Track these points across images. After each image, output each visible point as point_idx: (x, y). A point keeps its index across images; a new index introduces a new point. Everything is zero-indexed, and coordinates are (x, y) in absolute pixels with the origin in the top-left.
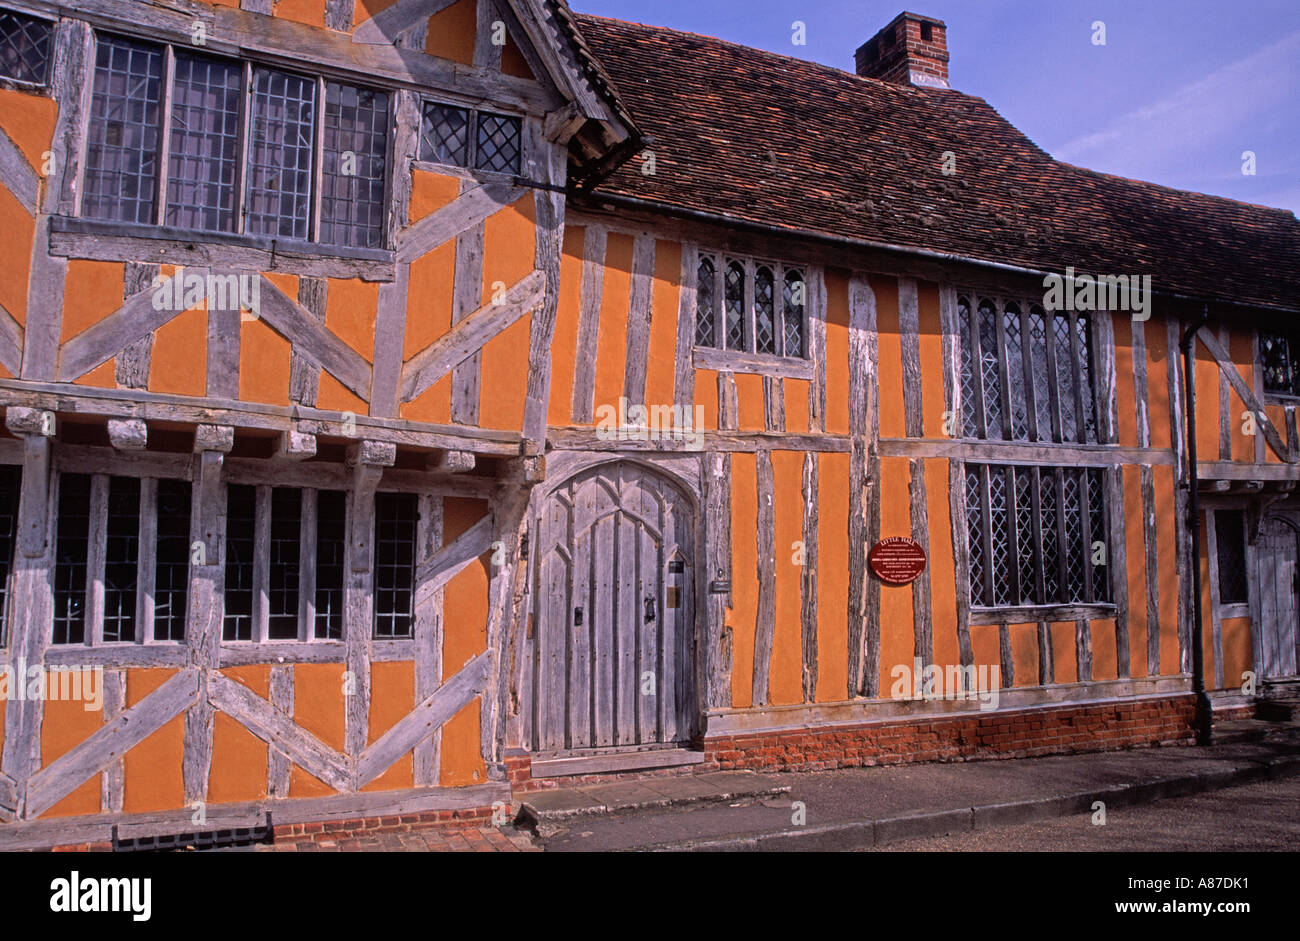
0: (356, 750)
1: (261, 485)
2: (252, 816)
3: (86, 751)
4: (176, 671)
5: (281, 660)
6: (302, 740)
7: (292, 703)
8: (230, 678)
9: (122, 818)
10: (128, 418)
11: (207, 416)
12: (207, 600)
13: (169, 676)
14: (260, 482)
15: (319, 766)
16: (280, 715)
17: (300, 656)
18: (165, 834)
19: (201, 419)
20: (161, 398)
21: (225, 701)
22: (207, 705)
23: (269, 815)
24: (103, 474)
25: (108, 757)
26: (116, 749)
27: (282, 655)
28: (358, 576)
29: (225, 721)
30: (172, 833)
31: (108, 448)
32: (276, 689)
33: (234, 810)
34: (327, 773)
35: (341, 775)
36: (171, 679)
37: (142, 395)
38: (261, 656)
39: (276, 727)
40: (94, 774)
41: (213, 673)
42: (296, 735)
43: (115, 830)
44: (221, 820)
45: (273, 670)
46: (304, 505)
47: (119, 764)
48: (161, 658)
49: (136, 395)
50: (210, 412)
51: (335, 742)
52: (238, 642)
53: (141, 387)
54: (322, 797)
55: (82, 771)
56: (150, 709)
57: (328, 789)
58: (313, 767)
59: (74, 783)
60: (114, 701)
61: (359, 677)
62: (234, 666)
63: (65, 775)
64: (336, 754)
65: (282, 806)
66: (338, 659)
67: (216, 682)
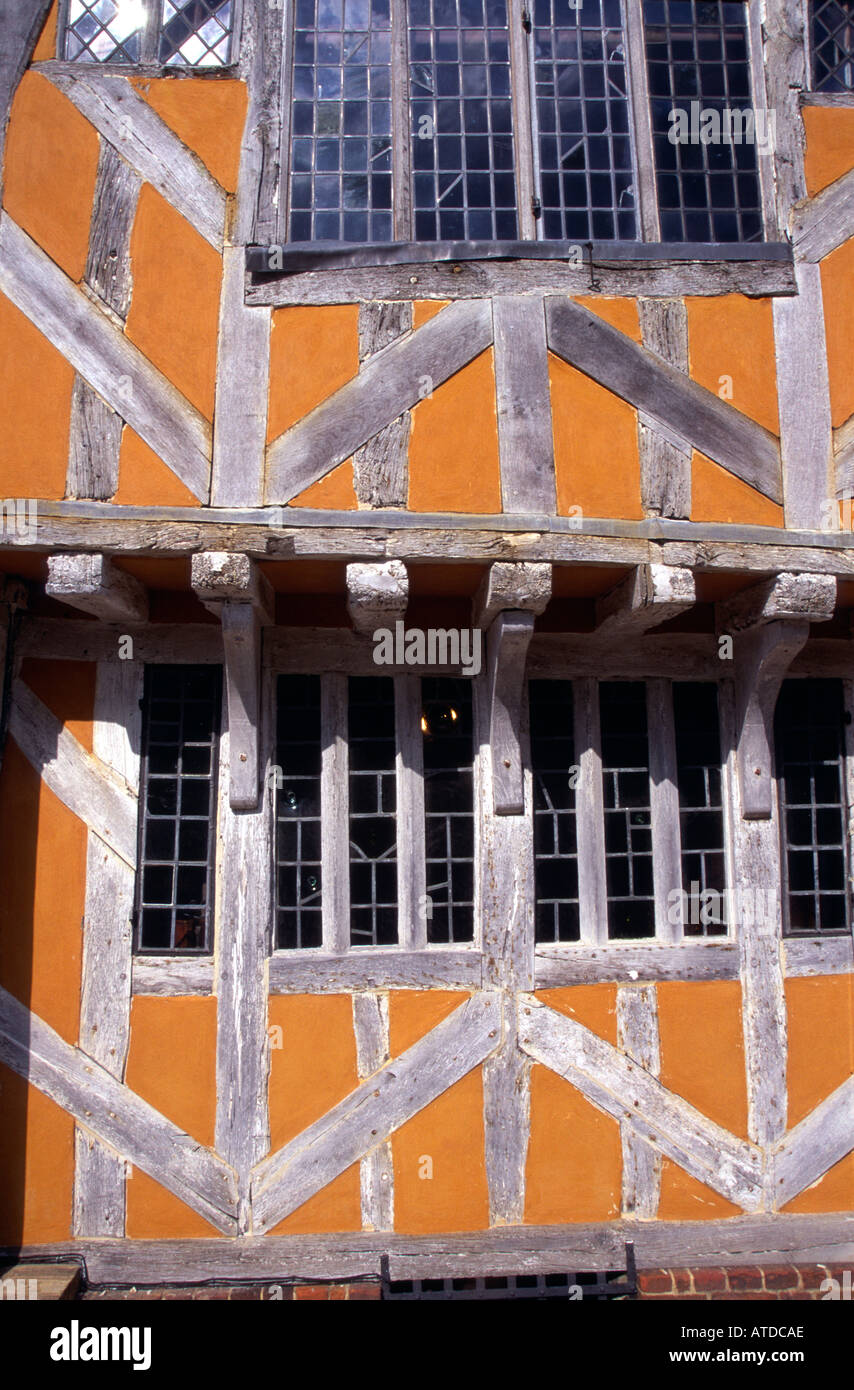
0: (770, 1136)
1: (580, 678)
2: (599, 1253)
3: (334, 1127)
4: (466, 995)
5: (634, 975)
6: (676, 1116)
7: (655, 1051)
8: (553, 1007)
9: (394, 1243)
10: (380, 559)
11: (506, 546)
12: (508, 875)
13: (456, 1004)
14: (580, 672)
15: (708, 1164)
16: (637, 1071)
17: (668, 968)
18: (460, 1276)
19: (495, 552)
20: (428, 520)
21: (544, 1047)
22: (517, 1055)
23: (629, 1249)
24: (338, 672)
25: (367, 1138)
26: (380, 1126)
27: (634, 968)
28: (754, 826)
29: (547, 1082)
30: (472, 1274)
31: (345, 630)
32: (628, 1026)
33: (570, 1240)
34: (722, 1175)
35: (748, 1180)
36: (460, 1009)
37: (398, 518)
38: (601, 970)
39: (631, 1092)
40: (348, 1164)
41: (524, 1000)
42: (665, 1108)
43: (385, 1261)
44: (549, 1254)
45: (621, 994)
46: (651, 709)
47: (385, 1150)
48: (441, 975)
49: (389, 518)
50: (510, 539)
51: (734, 1122)
52: (559, 946)
53: (396, 503)
54: (716, 1221)
55: (329, 1160)
56: (428, 1059)
57: (726, 1206)
58: (698, 1165)
59: (319, 1179)
60: (372, 1044)
61: (767, 1004)
62: (556, 990)
63: (305, 1165)
64: (735, 1142)
65: (650, 1234)
66: (728, 973)
67: (531, 1015)
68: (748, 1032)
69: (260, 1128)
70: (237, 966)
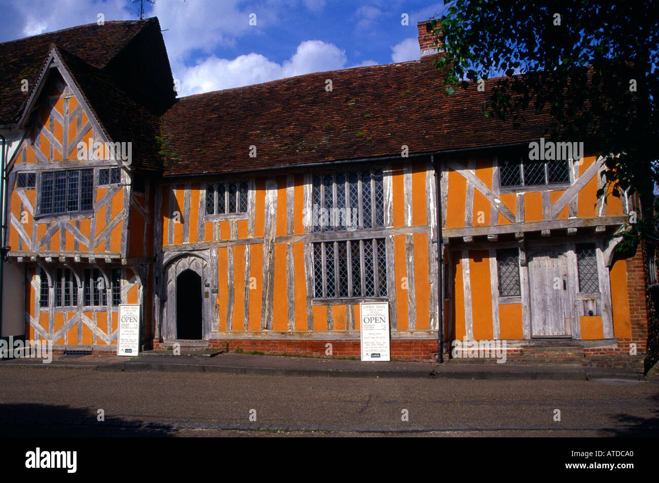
0: (110, 334)
2: (89, 348)
3: (61, 330)
4: (76, 313)
6: (99, 331)
7: (97, 321)
8: (86, 315)
9: (68, 346)
16: (95, 324)
17: (100, 310)
18: (74, 350)
20: (52, 252)
21: (84, 320)
22: (81, 321)
23: (93, 348)
25: (65, 332)
26: (66, 330)
27: (96, 310)
28: (109, 290)
29: (84, 325)
32: (94, 318)
33: (86, 346)
34: (104, 339)
36: (75, 315)
38: (92, 310)
39: (94, 327)
40: (63, 335)
41: (82, 314)
42: (98, 329)
43: (66, 348)
44: (84, 348)
45: (93, 313)
47: (67, 334)
48: (74, 310)
49: (49, 252)
50: (60, 254)
51: (106, 332)
52: (87, 307)
54: (103, 345)
55: (61, 335)
56: (71, 321)
57: (104, 343)
58: (102, 338)
59: (60, 337)
60: (66, 319)
61: (110, 316)
62: (86, 312)
63: (58, 335)
64: (106, 335)
65: (95, 346)
66: (105, 311)
67: (83, 316)
68: (108, 319)
69: (53, 330)
70: (51, 309)
